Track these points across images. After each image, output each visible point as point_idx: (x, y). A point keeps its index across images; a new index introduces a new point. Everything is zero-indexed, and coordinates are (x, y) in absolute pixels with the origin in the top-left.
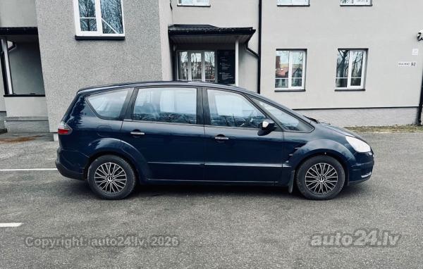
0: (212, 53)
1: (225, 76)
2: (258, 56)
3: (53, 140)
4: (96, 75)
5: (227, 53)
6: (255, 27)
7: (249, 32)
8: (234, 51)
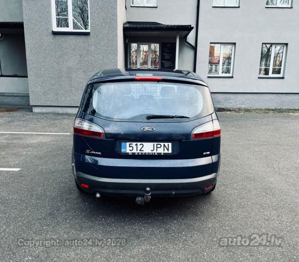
0: (158, 45)
1: (167, 64)
2: (195, 48)
3: (32, 112)
4: (66, 62)
5: (169, 46)
6: (193, 25)
7: (188, 29)
8: (175, 44)
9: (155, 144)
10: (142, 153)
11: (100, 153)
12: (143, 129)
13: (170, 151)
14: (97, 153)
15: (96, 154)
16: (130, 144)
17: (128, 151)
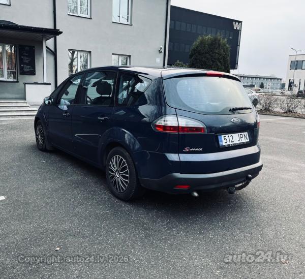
1: (27, 68)
2: (54, 53)
5: (27, 48)
7: (58, 33)
9: (239, 134)
10: (234, 144)
11: (201, 149)
12: (234, 120)
13: (248, 140)
14: (197, 149)
15: (197, 151)
16: (224, 137)
17: (224, 144)
